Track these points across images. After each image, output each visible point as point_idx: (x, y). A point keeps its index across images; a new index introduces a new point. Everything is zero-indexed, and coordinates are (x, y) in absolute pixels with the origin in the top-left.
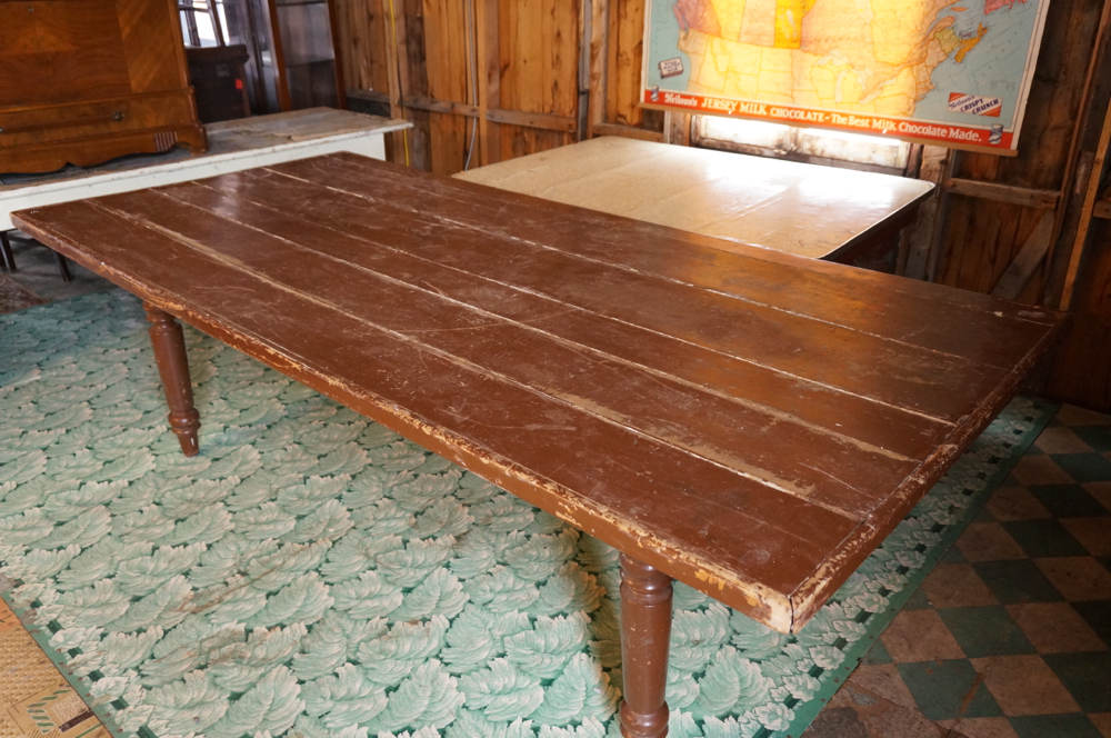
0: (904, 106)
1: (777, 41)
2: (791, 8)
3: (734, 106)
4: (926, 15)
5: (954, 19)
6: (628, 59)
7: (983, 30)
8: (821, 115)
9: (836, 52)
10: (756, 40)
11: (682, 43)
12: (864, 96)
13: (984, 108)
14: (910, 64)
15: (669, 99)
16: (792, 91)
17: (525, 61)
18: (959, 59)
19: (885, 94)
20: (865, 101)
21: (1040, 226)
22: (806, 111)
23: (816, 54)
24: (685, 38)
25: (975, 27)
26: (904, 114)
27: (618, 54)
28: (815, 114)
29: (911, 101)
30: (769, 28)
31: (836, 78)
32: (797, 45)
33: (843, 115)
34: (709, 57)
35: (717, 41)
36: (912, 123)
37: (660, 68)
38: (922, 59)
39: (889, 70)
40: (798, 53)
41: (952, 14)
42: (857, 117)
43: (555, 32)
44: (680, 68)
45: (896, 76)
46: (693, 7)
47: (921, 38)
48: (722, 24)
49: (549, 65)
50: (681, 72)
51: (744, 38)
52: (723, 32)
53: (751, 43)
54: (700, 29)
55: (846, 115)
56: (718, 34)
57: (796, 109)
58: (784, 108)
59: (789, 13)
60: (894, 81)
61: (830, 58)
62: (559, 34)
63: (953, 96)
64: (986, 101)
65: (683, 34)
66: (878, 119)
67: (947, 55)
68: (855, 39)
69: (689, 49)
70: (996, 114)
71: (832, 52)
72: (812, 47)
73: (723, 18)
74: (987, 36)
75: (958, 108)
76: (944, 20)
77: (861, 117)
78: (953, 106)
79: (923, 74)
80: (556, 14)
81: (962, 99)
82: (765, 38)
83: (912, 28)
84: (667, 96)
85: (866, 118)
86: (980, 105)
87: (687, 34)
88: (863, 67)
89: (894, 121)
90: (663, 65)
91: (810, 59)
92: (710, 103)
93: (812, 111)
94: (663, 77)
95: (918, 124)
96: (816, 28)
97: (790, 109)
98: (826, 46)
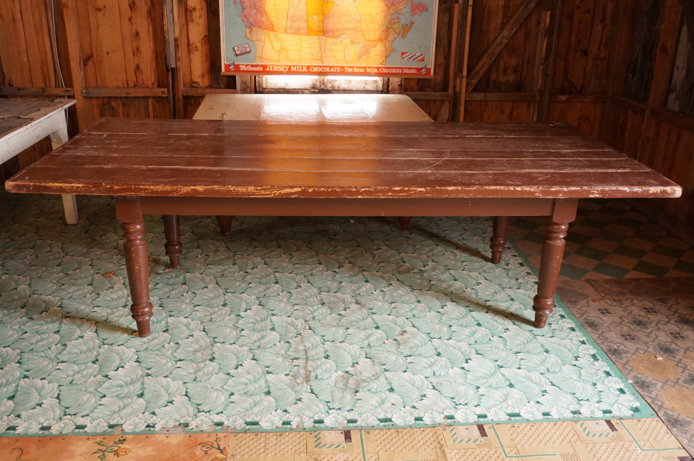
0: (381, 60)
1: (309, 32)
2: (316, 14)
3: (287, 68)
4: (386, 17)
5: (398, 19)
6: (196, 47)
7: (412, 23)
8: (339, 69)
9: (343, 36)
10: (297, 32)
11: (248, 35)
12: (360, 57)
13: (417, 58)
14: (381, 40)
15: (243, 68)
16: (322, 57)
17: (108, 53)
18: (403, 36)
19: (371, 55)
20: (362, 59)
21: (444, 108)
22: (330, 67)
23: (333, 38)
24: (250, 32)
25: (408, 22)
26: (382, 64)
27: (189, 44)
28: (335, 68)
29: (384, 57)
30: (304, 25)
31: (344, 49)
32: (322, 33)
33: (350, 67)
34: (267, 42)
35: (272, 34)
36: (386, 68)
37: (234, 50)
38: (386, 38)
39: (371, 43)
40: (323, 38)
41: (397, 16)
42: (358, 68)
43: (134, 32)
44: (248, 50)
45: (375, 46)
46: (254, 15)
47: (385, 28)
48: (274, 24)
49: (130, 55)
50: (250, 52)
51: (289, 31)
52: (275, 28)
53: (294, 34)
54: (260, 27)
55: (353, 67)
56: (273, 29)
57: (325, 67)
58: (317, 66)
59: (315, 17)
60: (375, 48)
61: (341, 39)
62: (137, 34)
63: (403, 54)
64: (418, 55)
65: (248, 30)
66: (369, 68)
67: (398, 35)
68: (353, 29)
69: (254, 38)
70: (422, 60)
71: (342, 36)
72: (331, 34)
73: (274, 20)
74: (414, 26)
75: (406, 59)
76: (394, 19)
77: (360, 68)
78: (403, 58)
79: (388, 44)
80: (133, 21)
81: (407, 54)
82: (302, 31)
83: (380, 23)
84: (241, 66)
85: (362, 68)
86: (415, 57)
87: (251, 30)
88: (358, 43)
89: (377, 68)
90: (236, 49)
91: (330, 40)
92: (271, 68)
93: (333, 67)
94: (237, 55)
95: (389, 68)
96: (331, 24)
97: (321, 67)
98: (338, 34)
